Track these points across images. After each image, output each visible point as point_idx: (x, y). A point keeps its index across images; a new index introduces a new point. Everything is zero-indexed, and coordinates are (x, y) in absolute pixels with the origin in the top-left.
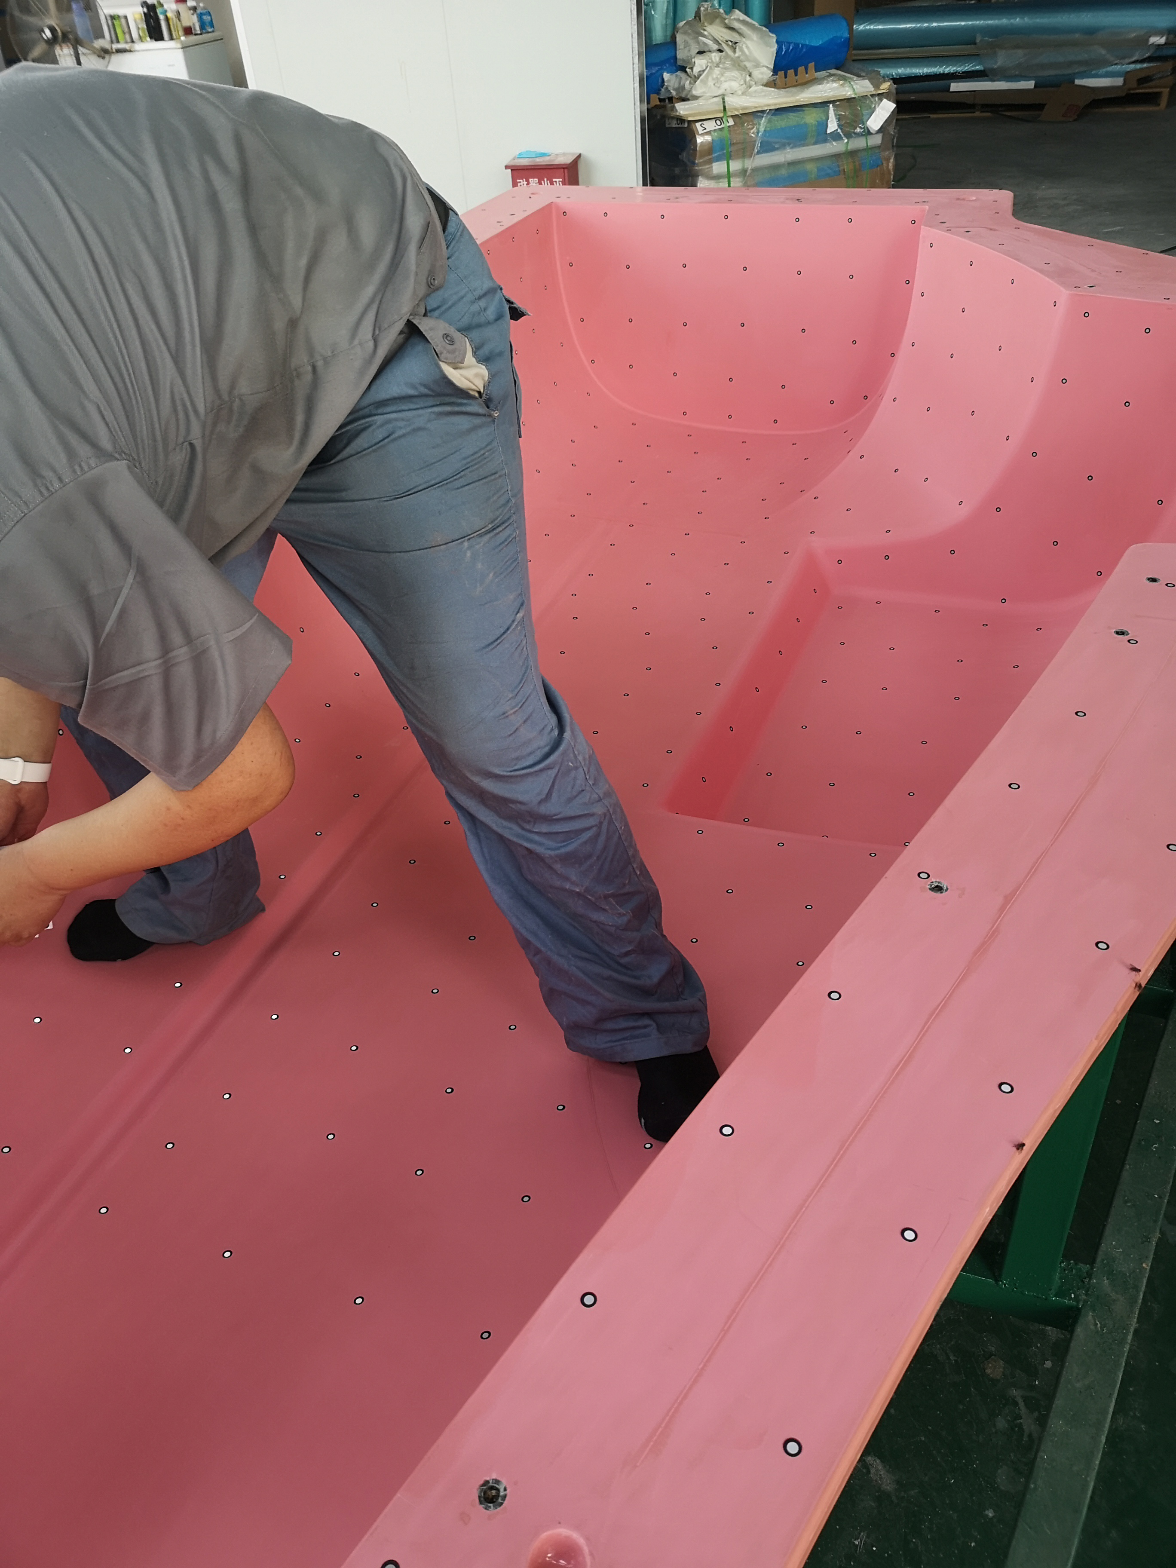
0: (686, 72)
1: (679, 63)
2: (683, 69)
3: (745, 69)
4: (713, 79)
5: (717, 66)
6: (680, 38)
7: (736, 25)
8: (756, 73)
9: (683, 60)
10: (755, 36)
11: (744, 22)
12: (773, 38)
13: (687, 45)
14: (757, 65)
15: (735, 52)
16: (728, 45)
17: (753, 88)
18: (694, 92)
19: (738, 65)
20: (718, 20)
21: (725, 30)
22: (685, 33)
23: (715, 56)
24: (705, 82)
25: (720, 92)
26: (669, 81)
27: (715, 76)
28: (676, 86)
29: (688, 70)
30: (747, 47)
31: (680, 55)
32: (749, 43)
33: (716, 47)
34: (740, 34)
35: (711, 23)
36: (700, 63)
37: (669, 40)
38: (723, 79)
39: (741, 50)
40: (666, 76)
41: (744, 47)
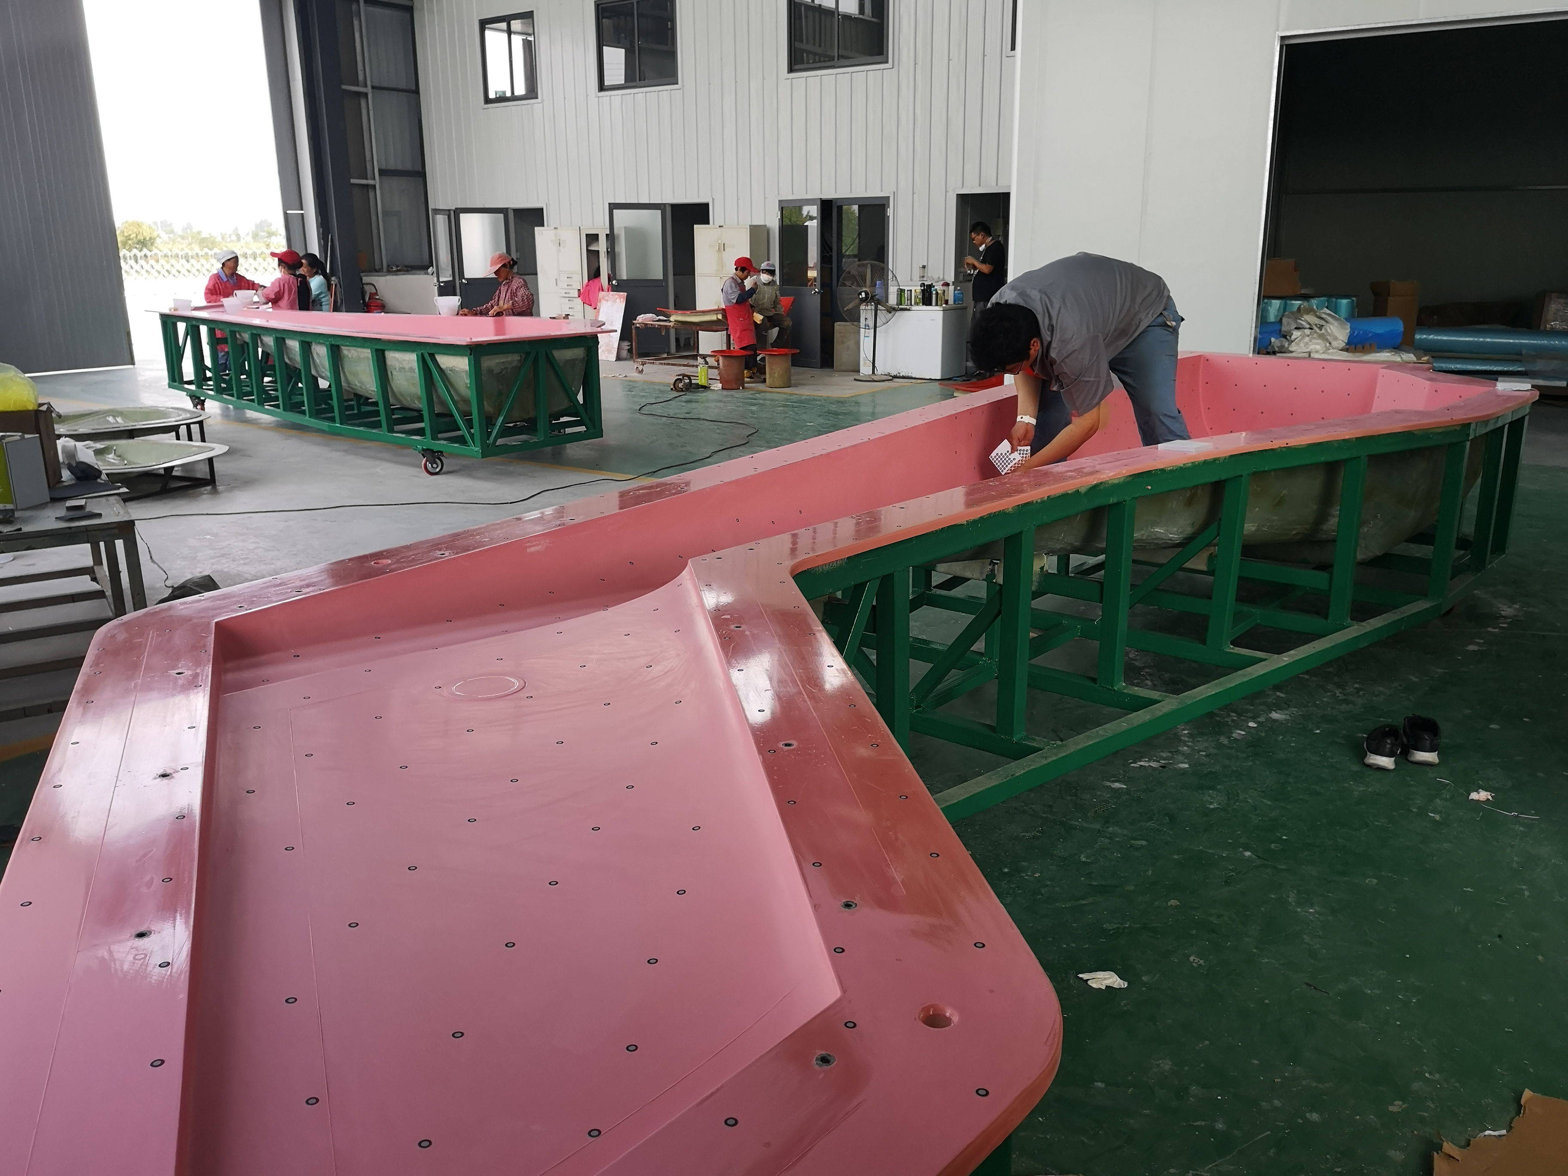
0: (1287, 338)
1: (1283, 333)
2: (1285, 337)
3: (1327, 340)
4: (1304, 343)
5: (1308, 336)
6: (1284, 320)
7: (1324, 316)
8: (1334, 344)
9: (1285, 331)
10: (1336, 324)
11: (1329, 315)
12: (1348, 325)
13: (1288, 323)
14: (1336, 339)
15: (1321, 330)
16: (1317, 327)
17: (1331, 351)
18: (1290, 349)
19: (1322, 337)
20: (1312, 313)
21: (1315, 318)
22: (1289, 317)
23: (1308, 332)
24: (1298, 344)
25: (1308, 350)
26: (1274, 343)
27: (1305, 341)
28: (1279, 345)
29: (1288, 337)
30: (1330, 328)
31: (1284, 329)
32: (1332, 327)
33: (1308, 326)
34: (1327, 322)
35: (1308, 314)
36: (1296, 334)
37: (1278, 320)
38: (1310, 343)
39: (1326, 330)
40: (1273, 340)
41: (1328, 328)
